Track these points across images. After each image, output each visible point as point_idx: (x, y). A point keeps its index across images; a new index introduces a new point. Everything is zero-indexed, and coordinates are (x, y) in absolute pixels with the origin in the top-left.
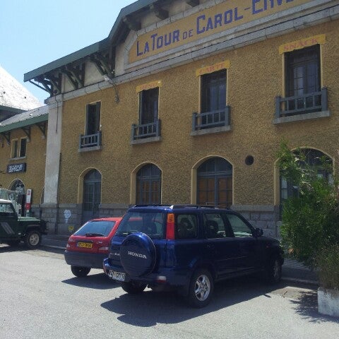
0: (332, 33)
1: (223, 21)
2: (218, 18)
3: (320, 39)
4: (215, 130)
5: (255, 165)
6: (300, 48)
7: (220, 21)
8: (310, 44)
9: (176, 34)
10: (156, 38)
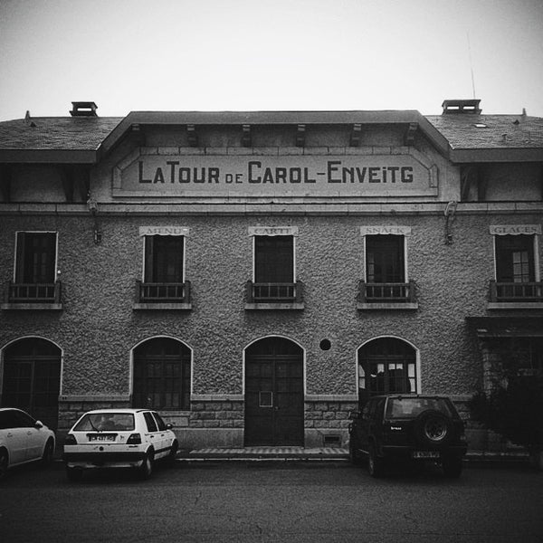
0: (416, 226)
1: (288, 178)
2: (281, 173)
3: (405, 230)
4: (283, 306)
5: (333, 350)
6: (384, 233)
7: (284, 176)
8: (394, 232)
9: (214, 173)
10: (177, 168)
